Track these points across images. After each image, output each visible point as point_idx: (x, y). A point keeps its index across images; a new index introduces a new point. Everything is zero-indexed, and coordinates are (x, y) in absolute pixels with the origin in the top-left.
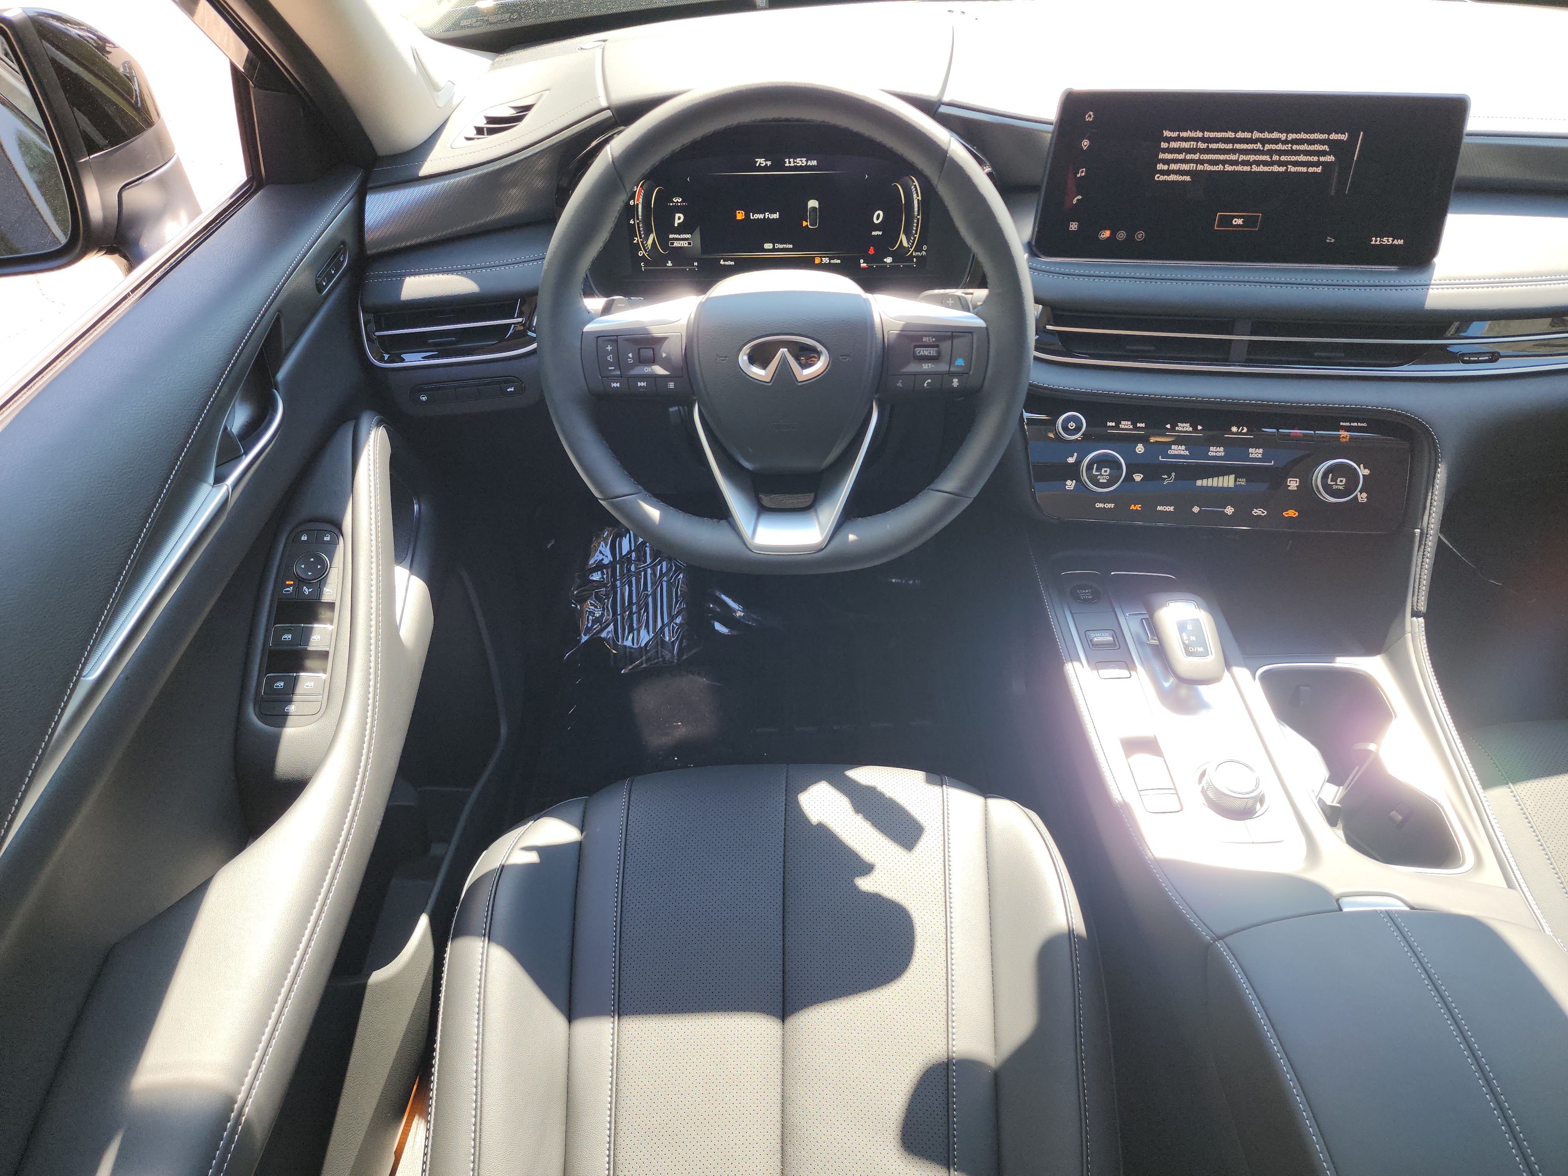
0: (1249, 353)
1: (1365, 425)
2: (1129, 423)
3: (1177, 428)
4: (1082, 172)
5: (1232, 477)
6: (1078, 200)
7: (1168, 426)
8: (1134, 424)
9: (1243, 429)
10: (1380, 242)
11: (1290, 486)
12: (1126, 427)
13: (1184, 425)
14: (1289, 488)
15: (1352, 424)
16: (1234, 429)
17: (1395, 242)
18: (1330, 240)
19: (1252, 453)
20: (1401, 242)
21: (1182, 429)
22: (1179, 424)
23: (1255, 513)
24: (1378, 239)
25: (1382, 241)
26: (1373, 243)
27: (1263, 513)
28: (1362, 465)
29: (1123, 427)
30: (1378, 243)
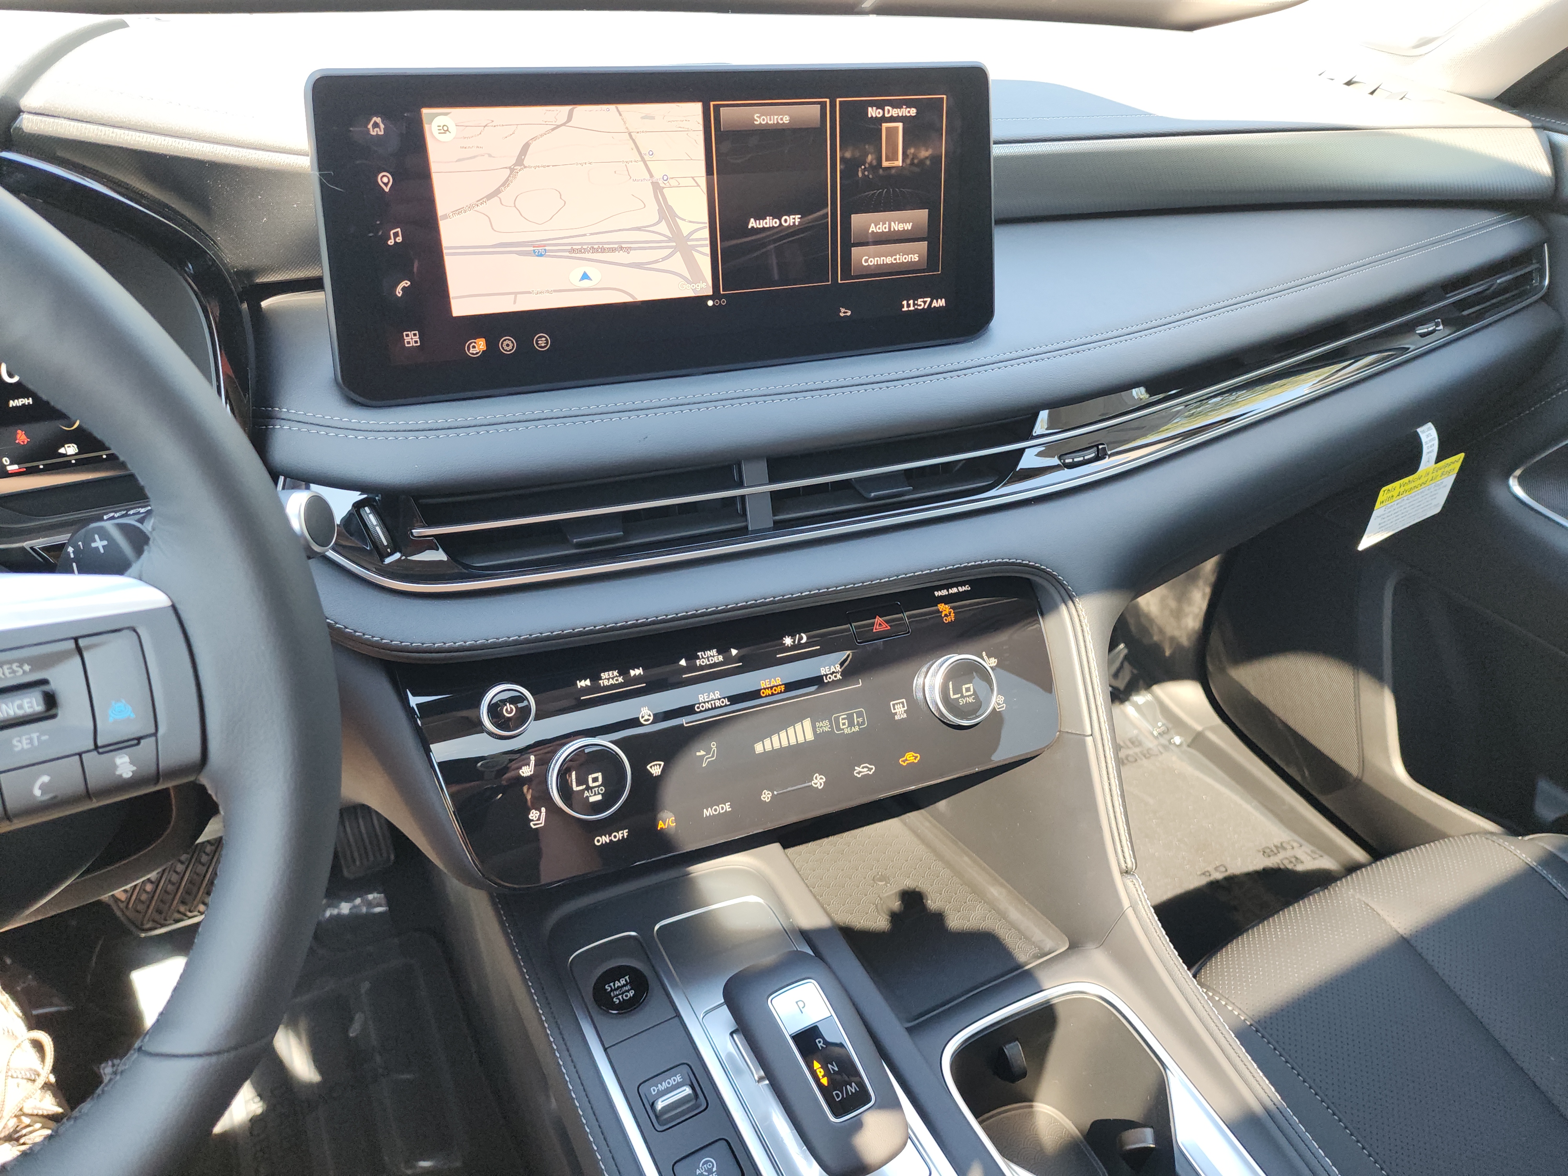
0: (775, 511)
1: (966, 588)
2: (616, 673)
3: (698, 662)
4: (396, 235)
5: (807, 723)
6: (404, 289)
7: (683, 662)
8: (624, 672)
9: (801, 638)
10: (914, 306)
11: (896, 713)
12: (611, 682)
13: (708, 653)
14: (897, 718)
15: (950, 591)
16: (788, 641)
17: (935, 304)
18: (844, 313)
19: (826, 675)
20: (942, 303)
21: (706, 662)
22: (699, 654)
23: (859, 773)
24: (911, 302)
25: (917, 304)
26: (905, 309)
27: (870, 769)
28: (984, 654)
29: (606, 683)
30: (912, 308)
